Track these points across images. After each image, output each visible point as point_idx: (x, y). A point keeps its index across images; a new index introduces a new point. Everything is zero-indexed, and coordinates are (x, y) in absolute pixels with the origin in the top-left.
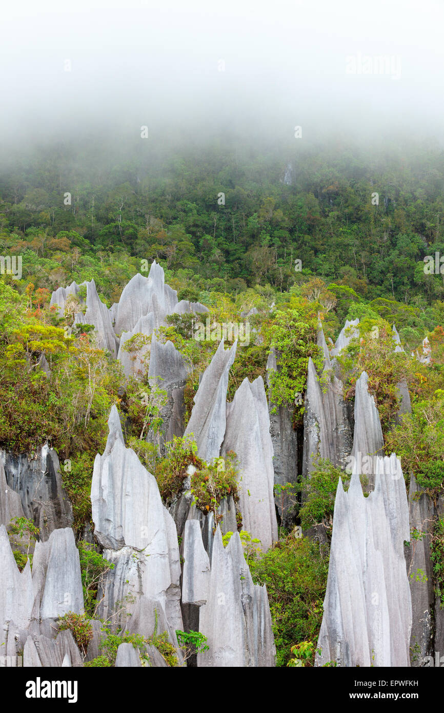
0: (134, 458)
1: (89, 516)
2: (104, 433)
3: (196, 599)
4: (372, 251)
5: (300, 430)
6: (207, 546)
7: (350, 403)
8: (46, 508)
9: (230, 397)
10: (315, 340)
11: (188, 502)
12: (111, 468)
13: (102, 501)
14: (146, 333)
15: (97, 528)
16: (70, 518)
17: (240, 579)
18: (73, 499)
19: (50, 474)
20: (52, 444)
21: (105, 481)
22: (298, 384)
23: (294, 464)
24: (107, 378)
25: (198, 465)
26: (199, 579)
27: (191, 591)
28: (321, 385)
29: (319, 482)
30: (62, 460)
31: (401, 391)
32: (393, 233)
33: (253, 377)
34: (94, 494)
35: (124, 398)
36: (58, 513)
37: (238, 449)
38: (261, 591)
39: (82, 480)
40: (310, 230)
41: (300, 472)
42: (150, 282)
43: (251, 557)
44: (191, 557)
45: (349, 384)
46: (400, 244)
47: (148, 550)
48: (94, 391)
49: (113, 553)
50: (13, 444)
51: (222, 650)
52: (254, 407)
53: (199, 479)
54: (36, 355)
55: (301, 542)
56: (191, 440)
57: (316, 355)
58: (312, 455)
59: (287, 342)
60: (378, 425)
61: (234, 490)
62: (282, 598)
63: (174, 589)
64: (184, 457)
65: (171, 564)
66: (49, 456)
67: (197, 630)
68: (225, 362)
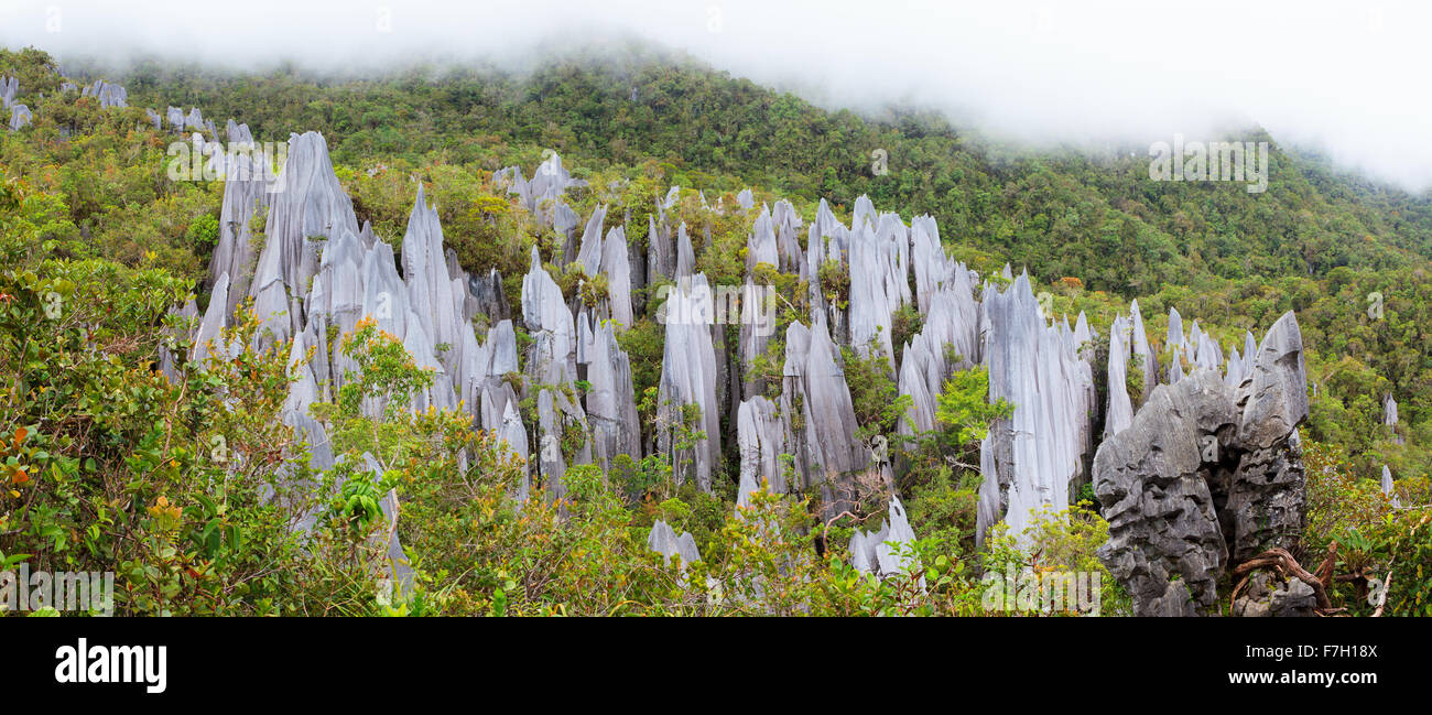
0: (547, 276)
1: (520, 311)
2: (529, 260)
3: (586, 361)
4: (686, 141)
5: (645, 256)
6: (592, 328)
7: (675, 241)
8: (494, 307)
9: (604, 237)
10: (653, 203)
11: (580, 301)
12: (533, 280)
13: (528, 303)
14: (551, 198)
15: (525, 319)
16: (509, 312)
17: (612, 349)
18: (511, 301)
19: (496, 287)
20: (497, 268)
21: (530, 290)
22: (644, 229)
23: (642, 276)
24: (528, 226)
25: (585, 279)
26: (587, 347)
27: (582, 355)
28: (658, 230)
30: (503, 278)
31: (705, 233)
32: (700, 130)
33: (617, 225)
34: (523, 298)
35: (540, 238)
36: (501, 310)
37: (609, 268)
38: (624, 355)
39: (515, 290)
40: (648, 128)
41: (646, 282)
43: (618, 335)
44: (582, 335)
45: (673, 228)
46: (704, 137)
47: (556, 332)
48: (522, 235)
49: (536, 334)
50: (473, 268)
51: (601, 392)
52: (619, 244)
53: (586, 288)
54: (486, 215)
55: (646, 324)
56: (581, 264)
57: (654, 211)
58: (653, 271)
59: (636, 204)
60: (692, 253)
61: (606, 294)
62: (637, 360)
63: (572, 354)
64: (577, 274)
65: (571, 339)
66: (496, 275)
67: (586, 380)
68: (600, 219)
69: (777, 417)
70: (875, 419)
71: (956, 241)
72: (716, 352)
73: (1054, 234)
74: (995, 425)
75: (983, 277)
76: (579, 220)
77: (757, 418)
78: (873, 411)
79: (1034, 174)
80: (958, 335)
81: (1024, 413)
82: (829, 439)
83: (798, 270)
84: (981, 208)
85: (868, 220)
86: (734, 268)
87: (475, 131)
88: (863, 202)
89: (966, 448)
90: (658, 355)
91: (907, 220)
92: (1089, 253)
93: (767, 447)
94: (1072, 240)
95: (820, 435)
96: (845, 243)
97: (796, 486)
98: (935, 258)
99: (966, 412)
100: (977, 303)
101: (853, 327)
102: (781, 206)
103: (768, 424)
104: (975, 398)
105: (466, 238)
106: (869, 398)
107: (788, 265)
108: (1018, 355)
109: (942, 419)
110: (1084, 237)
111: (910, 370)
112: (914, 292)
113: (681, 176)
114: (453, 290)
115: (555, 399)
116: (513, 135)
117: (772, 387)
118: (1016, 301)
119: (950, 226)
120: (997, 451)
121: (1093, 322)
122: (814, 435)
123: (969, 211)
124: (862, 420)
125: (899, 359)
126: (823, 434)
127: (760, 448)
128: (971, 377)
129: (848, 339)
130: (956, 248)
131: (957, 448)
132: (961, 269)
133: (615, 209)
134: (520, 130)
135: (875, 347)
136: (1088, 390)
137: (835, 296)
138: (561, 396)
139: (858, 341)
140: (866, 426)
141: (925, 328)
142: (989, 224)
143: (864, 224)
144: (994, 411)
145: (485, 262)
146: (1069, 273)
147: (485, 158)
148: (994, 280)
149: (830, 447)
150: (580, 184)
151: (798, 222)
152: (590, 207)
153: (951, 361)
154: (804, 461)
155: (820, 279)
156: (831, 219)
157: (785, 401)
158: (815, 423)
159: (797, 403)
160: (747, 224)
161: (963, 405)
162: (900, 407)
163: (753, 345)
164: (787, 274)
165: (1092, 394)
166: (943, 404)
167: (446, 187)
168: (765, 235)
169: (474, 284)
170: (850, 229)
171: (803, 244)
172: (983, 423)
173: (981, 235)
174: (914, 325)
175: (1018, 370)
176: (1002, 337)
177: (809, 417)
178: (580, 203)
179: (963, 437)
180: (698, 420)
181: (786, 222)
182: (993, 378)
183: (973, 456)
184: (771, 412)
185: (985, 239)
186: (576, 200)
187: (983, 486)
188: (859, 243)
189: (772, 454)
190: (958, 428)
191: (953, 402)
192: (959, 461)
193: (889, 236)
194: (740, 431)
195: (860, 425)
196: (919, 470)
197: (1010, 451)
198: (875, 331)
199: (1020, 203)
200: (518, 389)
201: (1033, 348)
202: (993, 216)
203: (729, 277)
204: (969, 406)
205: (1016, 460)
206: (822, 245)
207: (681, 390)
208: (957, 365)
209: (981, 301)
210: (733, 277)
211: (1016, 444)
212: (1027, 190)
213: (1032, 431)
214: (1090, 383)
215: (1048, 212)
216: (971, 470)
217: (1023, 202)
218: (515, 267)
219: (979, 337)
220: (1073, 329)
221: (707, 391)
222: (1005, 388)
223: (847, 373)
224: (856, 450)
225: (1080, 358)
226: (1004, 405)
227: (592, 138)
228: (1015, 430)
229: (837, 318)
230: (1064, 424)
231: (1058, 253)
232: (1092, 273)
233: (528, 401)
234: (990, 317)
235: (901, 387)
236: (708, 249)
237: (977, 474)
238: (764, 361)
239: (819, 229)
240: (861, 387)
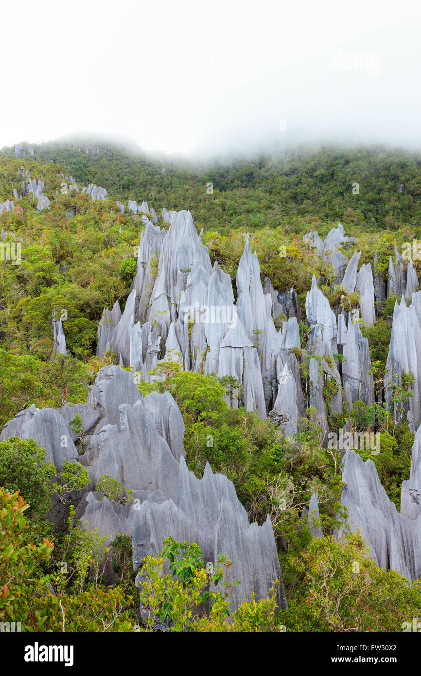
0: (320, 292)
2: (311, 283)
3: (342, 343)
5: (386, 282)
6: (347, 325)
7: (405, 272)
8: (292, 310)
9: (358, 271)
10: (393, 249)
11: (341, 308)
12: (312, 295)
13: (310, 308)
15: (307, 317)
17: (358, 336)
19: (293, 299)
20: (294, 288)
21: (310, 300)
22: (386, 266)
23: (384, 294)
25: (345, 295)
26: (343, 335)
27: (340, 339)
28: (394, 266)
30: (297, 293)
33: (366, 263)
34: (307, 305)
36: (296, 312)
37: (361, 289)
38: (366, 340)
39: (303, 300)
41: (386, 297)
42: (337, 230)
43: (362, 328)
44: (340, 328)
45: (405, 265)
47: (325, 325)
48: (309, 269)
49: (313, 326)
50: (280, 288)
51: (351, 361)
52: (367, 275)
53: (345, 300)
54: (288, 258)
55: (383, 323)
56: (343, 286)
57: (393, 254)
58: (391, 291)
59: (382, 250)
61: (358, 303)
62: (374, 343)
63: (334, 339)
64: (340, 292)
65: (334, 330)
66: (293, 292)
67: (342, 354)
68: (356, 258)
76: (345, 262)
105: (276, 271)
114: (265, 300)
115: (320, 364)
133: (368, 254)
138: (324, 362)
145: (287, 285)
167: (265, 242)
169: (281, 297)
178: (348, 252)
186: (346, 250)
200: (299, 358)
207: (401, 363)
218: (306, 288)
221: (419, 366)
233: (304, 364)
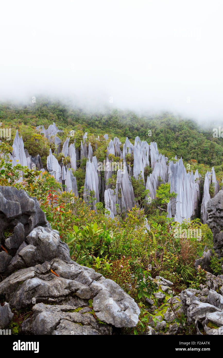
0: (54, 157)
2: (48, 152)
3: (65, 179)
5: (80, 152)
6: (66, 171)
7: (88, 147)
8: (39, 165)
9: (69, 146)
10: (82, 137)
11: (63, 163)
12: (50, 158)
13: (49, 164)
14: (53, 135)
15: (48, 168)
16: (43, 166)
17: (71, 176)
18: (43, 163)
19: (39, 159)
20: (39, 154)
21: (49, 160)
22: (79, 144)
23: (79, 157)
24: (47, 143)
25: (64, 157)
26: (65, 176)
28: (83, 145)
29: (84, 161)
30: (41, 157)
31: (96, 145)
33: (72, 143)
34: (47, 162)
35: (51, 146)
36: (41, 166)
37: (70, 155)
38: (75, 178)
39: (45, 160)
40: (78, 116)
41: (80, 158)
42: (53, 126)
43: (73, 172)
44: (63, 172)
45: (87, 144)
47: (56, 172)
48: (46, 146)
49: (51, 172)
50: (33, 154)
51: (69, 187)
52: (73, 148)
53: (64, 160)
54: (36, 140)
55: (81, 170)
56: (63, 153)
57: (82, 139)
58: (82, 156)
59: (78, 137)
60: (92, 151)
61: (70, 161)
62: (78, 179)
63: (61, 178)
64: (62, 156)
65: (60, 173)
66: (39, 156)
67: (65, 184)
68: (68, 141)
69: (114, 194)
70: (139, 196)
71: (161, 148)
72: (99, 177)
73: (189, 147)
74: (171, 199)
75: (169, 159)
76: (61, 141)
77: (109, 195)
78: (139, 193)
79: (184, 130)
80: (162, 174)
81: (179, 196)
82: (127, 200)
83: (120, 156)
84: (168, 139)
85: (139, 143)
86: (103, 155)
87: (28, 114)
88: (137, 138)
89: (163, 205)
90: (84, 178)
91: (149, 143)
92: (199, 153)
93: (112, 202)
94: (195, 149)
95: (125, 199)
96: (132, 149)
97: (119, 212)
98: (156, 153)
99: (164, 195)
100: (167, 166)
101: (134, 171)
102: (115, 138)
103: (112, 196)
104: (166, 191)
105: (30, 146)
106: (138, 190)
107: (117, 155)
108: (178, 180)
109: (157, 196)
110: (198, 148)
111: (149, 183)
112: (150, 162)
113: (87, 129)
114: (27, 160)
116: (39, 115)
117: (113, 186)
118: (179, 166)
119: (160, 144)
120: (171, 206)
121: (200, 173)
122: (124, 199)
123: (165, 140)
124: (136, 196)
125: (146, 180)
126: (126, 199)
127: (110, 202)
128: (165, 186)
129: (133, 174)
130: (161, 151)
131: (160, 205)
132: (163, 157)
133: (72, 139)
134: (42, 114)
135: (140, 177)
136: (198, 191)
137: (130, 163)
139: (135, 175)
140: (137, 197)
141: (153, 172)
142: (170, 144)
143: (138, 144)
144: (171, 195)
145: (36, 153)
146: (193, 158)
147: (32, 122)
148: (172, 160)
149: (128, 203)
150: (61, 132)
151: (120, 143)
152: (65, 138)
153: (160, 181)
154: (121, 206)
155: (126, 158)
156: (129, 143)
157: (116, 190)
158: (124, 196)
159: (119, 191)
160: (107, 144)
161: (163, 193)
162: (146, 192)
163: (108, 175)
164: (117, 157)
165: (199, 193)
166: (158, 192)
167: (24, 131)
168: (112, 147)
169: (33, 159)
170: (134, 145)
171: (121, 149)
172: (168, 198)
173: (168, 147)
174: (150, 171)
175: (178, 185)
176: (174, 175)
177: (122, 195)
178: (61, 137)
179: (163, 202)
180: (94, 195)
181: (117, 143)
182: (171, 186)
183: (165, 207)
184: (113, 193)
185: (169, 148)
186: (61, 136)
187: (168, 215)
188: (136, 149)
189: (113, 204)
190: (162, 199)
191: (161, 192)
192: (161, 208)
193: (144, 147)
194: (105, 198)
195: (135, 197)
196: (150, 210)
197: (175, 206)
198: (140, 173)
199: (180, 138)
201: (182, 178)
202: (172, 142)
203: (102, 157)
204: (164, 193)
205: (177, 209)
206: (127, 150)
207: (90, 187)
208: (161, 182)
209: (168, 166)
210: (103, 157)
211: (177, 204)
212: (182, 134)
213: (181, 202)
214: (198, 189)
215: (188, 141)
216: (164, 211)
217: (181, 138)
218: (44, 154)
219: (167, 175)
220: (194, 174)
221: (96, 187)
222: (174, 189)
223: (132, 183)
224: (134, 204)
225: (196, 183)
226: (174, 194)
227: (62, 118)
228: (177, 201)
229: (130, 169)
230: (190, 200)
231: (190, 152)
232: (200, 158)
234: (171, 170)
235: (146, 187)
236: (97, 150)
237: (166, 212)
238: (111, 180)
239: (126, 145)
240: (136, 187)
